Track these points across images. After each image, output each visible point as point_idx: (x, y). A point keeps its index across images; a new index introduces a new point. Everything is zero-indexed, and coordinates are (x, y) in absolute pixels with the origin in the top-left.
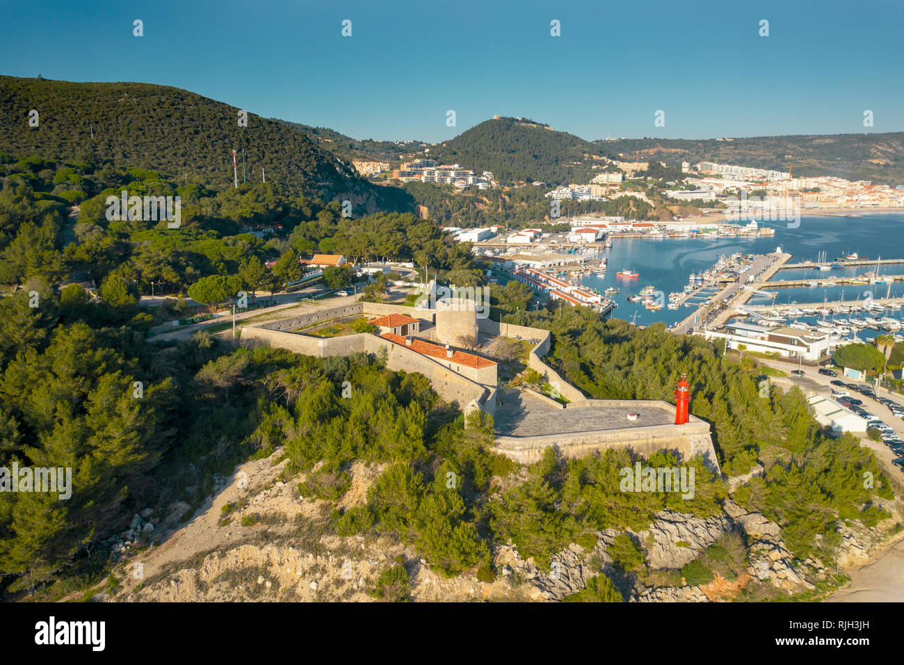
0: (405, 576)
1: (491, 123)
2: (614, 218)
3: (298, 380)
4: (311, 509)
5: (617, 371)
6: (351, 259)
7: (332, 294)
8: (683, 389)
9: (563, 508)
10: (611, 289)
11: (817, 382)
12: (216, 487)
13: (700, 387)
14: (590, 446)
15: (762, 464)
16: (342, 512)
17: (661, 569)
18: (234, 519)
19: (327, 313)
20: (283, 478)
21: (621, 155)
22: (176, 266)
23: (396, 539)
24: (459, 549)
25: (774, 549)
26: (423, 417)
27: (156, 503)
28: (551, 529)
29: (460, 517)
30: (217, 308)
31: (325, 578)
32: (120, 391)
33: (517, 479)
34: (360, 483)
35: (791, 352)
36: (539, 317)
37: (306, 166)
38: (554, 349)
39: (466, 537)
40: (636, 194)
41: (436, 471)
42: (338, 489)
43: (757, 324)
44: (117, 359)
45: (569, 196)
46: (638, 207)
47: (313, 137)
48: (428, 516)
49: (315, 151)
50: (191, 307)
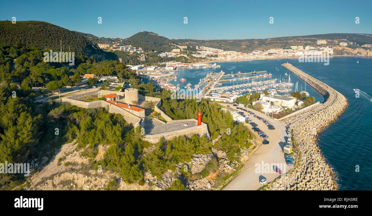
0: (116, 184)
1: (140, 33)
2: (178, 62)
3: (80, 116)
4: (86, 161)
5: (181, 110)
6: (97, 75)
7: (91, 87)
8: (199, 114)
9: (166, 157)
10: (179, 84)
11: (233, 108)
12: (56, 152)
13: (204, 113)
14: (174, 136)
15: (221, 135)
16: (95, 162)
17: (195, 174)
18: (62, 163)
19: (89, 93)
20: (77, 150)
21: (180, 44)
22: (43, 78)
23: (113, 171)
24: (133, 174)
25: (225, 160)
26: (121, 129)
27: (38, 157)
28: (162, 165)
29: (133, 163)
30: (55, 92)
31: (91, 184)
32: (26, 118)
33: (151, 149)
34: (101, 152)
35: (226, 100)
36: (158, 94)
37: (83, 46)
38: (162, 104)
39: (135, 170)
40: (184, 55)
41: (126, 147)
42: (94, 154)
43: (217, 93)
44: (25, 108)
45: (165, 56)
46: (185, 59)
47: (85, 37)
48: (123, 163)
49: (86, 41)
50: (47, 91)
